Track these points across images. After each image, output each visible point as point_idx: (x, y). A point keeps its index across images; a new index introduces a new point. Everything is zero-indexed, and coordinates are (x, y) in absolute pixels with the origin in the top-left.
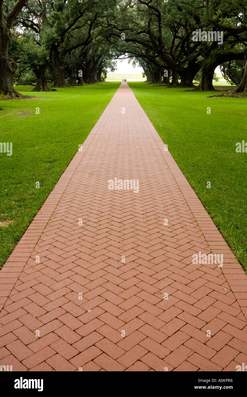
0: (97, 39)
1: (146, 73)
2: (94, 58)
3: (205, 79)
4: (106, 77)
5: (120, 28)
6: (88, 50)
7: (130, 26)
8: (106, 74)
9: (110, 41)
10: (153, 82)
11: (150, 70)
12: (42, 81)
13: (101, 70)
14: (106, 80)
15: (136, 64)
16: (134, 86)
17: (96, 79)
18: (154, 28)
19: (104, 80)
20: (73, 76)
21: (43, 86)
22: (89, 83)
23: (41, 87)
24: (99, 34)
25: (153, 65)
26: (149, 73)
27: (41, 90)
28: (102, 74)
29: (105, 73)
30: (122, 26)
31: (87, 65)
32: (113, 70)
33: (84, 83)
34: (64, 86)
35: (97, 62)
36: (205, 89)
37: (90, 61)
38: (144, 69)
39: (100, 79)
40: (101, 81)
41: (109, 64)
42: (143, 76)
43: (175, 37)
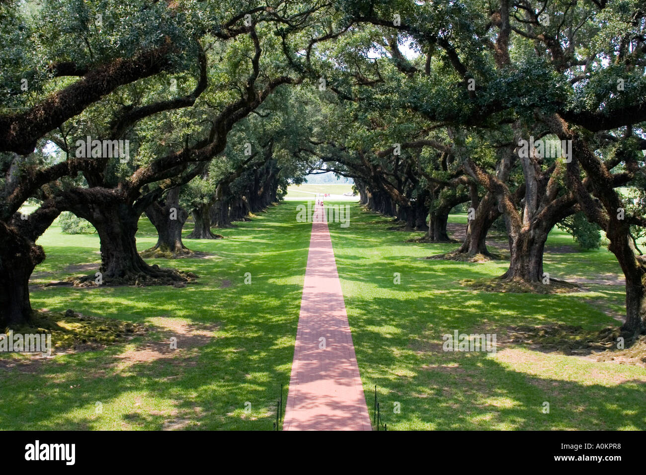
3: (435, 226)
4: (285, 193)
8: (285, 188)
12: (204, 224)
14: (286, 198)
19: (281, 199)
20: (238, 205)
21: (204, 231)
23: (202, 232)
27: (201, 237)
28: (279, 188)
33: (250, 213)
34: (227, 225)
36: (435, 238)
42: (355, 193)
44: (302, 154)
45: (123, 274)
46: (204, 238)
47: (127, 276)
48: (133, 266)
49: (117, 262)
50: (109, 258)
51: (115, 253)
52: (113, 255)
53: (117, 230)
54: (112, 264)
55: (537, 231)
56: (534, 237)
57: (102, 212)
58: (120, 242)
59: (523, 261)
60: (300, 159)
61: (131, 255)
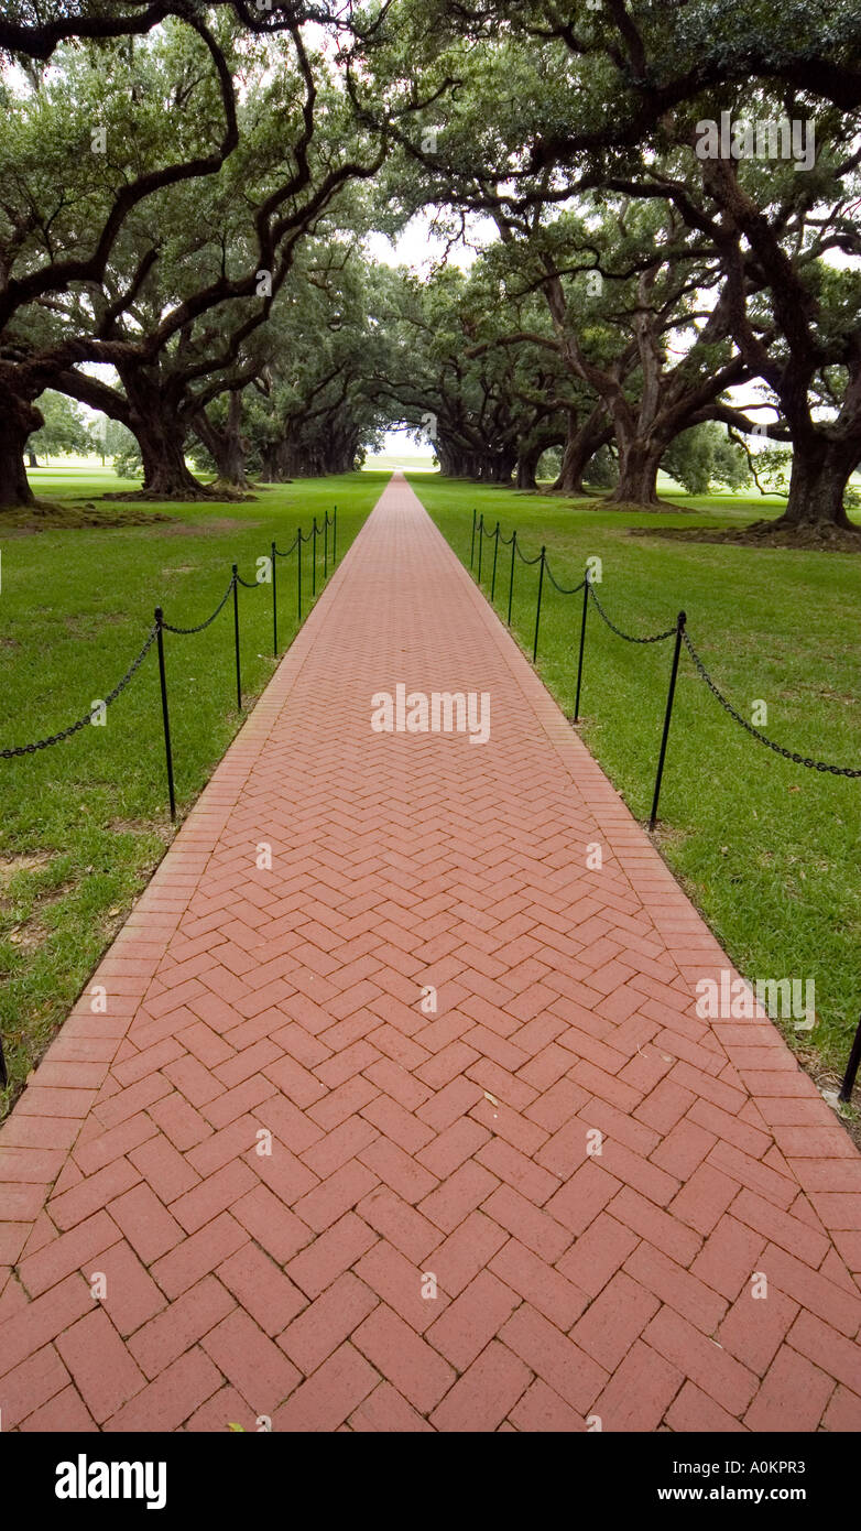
0: (355, 398)
1: (439, 457)
2: (344, 427)
3: (523, 472)
4: (363, 462)
5: (394, 382)
6: (336, 416)
7: (412, 377)
8: (363, 457)
9: (376, 403)
10: (451, 474)
11: (447, 451)
13: (354, 450)
14: (364, 468)
15: (422, 438)
16: (413, 479)
17: (345, 464)
18: (451, 380)
19: (359, 468)
22: (334, 473)
24: (359, 391)
25: (452, 444)
26: (446, 457)
28: (357, 458)
29: (362, 454)
30: (398, 379)
31: (332, 441)
32: (377, 449)
33: (326, 474)
35: (349, 435)
36: (523, 485)
37: (337, 433)
38: (436, 449)
39: (353, 467)
40: (353, 469)
41: (371, 438)
42: (435, 463)
43: (488, 397)
44: (380, 399)
45: (169, 491)
46: (273, 482)
47: (174, 493)
48: (183, 482)
49: (162, 476)
50: (152, 472)
51: (159, 465)
52: (157, 468)
53: (160, 435)
54: (157, 479)
55: (654, 441)
56: (649, 450)
57: (139, 413)
58: (165, 452)
59: (633, 479)
60: (378, 406)
61: (178, 469)
